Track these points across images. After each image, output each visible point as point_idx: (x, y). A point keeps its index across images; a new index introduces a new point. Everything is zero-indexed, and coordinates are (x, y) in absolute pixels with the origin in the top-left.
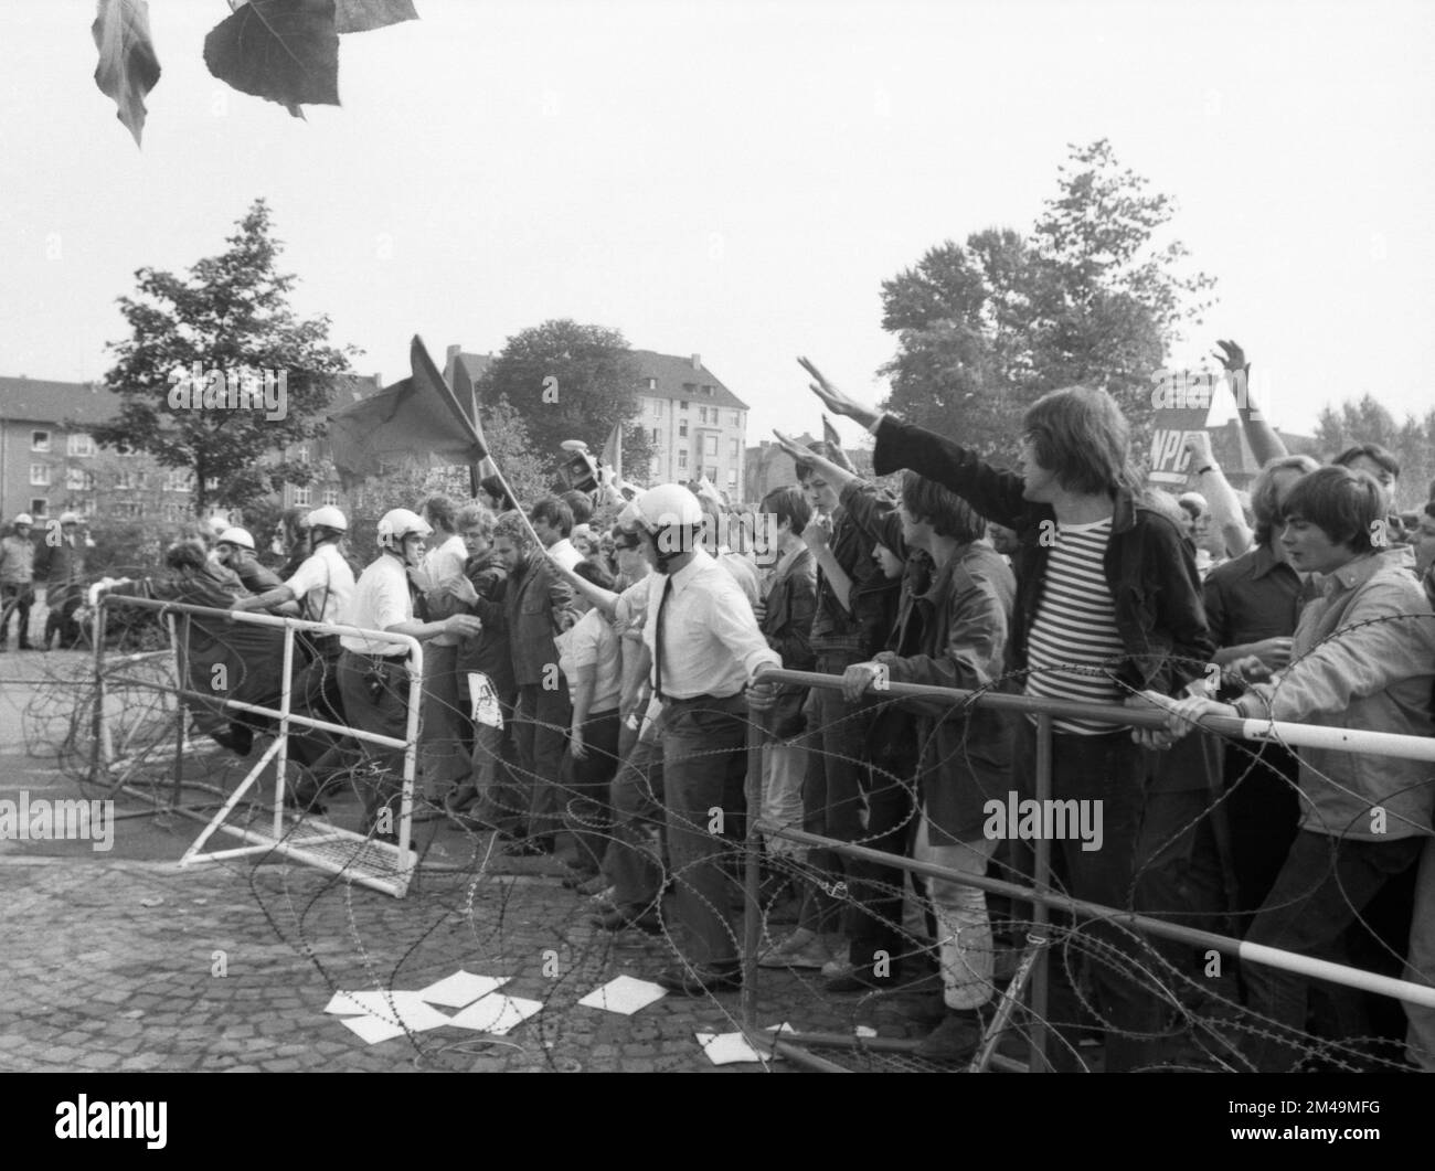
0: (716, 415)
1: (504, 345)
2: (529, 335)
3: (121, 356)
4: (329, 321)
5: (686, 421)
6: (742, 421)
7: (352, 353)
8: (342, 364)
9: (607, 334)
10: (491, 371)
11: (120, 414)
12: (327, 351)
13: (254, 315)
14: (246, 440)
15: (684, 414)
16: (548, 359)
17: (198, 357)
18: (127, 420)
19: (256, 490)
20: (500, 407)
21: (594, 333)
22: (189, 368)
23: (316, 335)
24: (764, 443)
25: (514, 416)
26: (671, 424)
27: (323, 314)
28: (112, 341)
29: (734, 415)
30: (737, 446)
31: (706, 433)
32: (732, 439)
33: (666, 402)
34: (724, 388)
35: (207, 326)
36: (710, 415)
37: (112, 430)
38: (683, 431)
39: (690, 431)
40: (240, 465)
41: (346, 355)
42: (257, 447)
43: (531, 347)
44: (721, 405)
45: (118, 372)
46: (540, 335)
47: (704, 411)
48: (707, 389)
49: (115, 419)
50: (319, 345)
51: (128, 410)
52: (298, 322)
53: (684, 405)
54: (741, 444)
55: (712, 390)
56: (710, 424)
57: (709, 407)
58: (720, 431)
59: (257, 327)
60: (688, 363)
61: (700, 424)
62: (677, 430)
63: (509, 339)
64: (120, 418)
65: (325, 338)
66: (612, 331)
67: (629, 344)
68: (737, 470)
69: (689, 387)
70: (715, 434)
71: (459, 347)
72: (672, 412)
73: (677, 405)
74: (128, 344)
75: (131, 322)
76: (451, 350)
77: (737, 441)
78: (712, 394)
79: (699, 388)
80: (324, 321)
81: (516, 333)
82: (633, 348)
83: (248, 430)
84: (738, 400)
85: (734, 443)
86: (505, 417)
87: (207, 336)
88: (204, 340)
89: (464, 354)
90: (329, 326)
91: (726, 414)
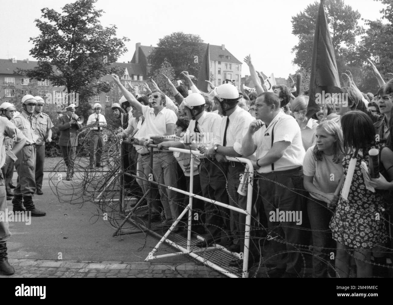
0: (231, 66)
1: (158, 42)
2: (167, 38)
3: (35, 43)
4: (116, 28)
5: (220, 68)
6: (240, 68)
7: (125, 40)
8: (121, 45)
9: (195, 37)
10: (153, 52)
11: (38, 66)
12: (115, 39)
13: (87, 26)
14: (86, 75)
15: (219, 66)
16: (174, 47)
17: (66, 44)
18: (41, 68)
19: (91, 94)
20: (165, 63)
21: (190, 37)
22: (62, 48)
23: (111, 33)
24: (246, 76)
25: (169, 66)
26: (215, 70)
27: (113, 26)
28: (33, 38)
29: (237, 66)
30: (238, 76)
31: (227, 73)
32: (236, 75)
33: (213, 62)
34: (234, 57)
35: (69, 31)
36: (228, 66)
37: (35, 72)
38: (219, 72)
39: (222, 72)
40: (84, 85)
41: (123, 41)
42: (90, 77)
43: (168, 43)
44: (232, 62)
45: (36, 49)
46: (171, 38)
47: (226, 65)
48: (227, 57)
49: (36, 68)
50: (112, 37)
51: (41, 64)
52: (104, 28)
53: (219, 63)
54: (239, 76)
55: (229, 57)
56: (228, 69)
57: (228, 63)
58: (232, 72)
59: (88, 31)
60: (221, 48)
61: (225, 69)
62: (217, 72)
63: (160, 40)
64: (38, 68)
65: (115, 35)
66: (197, 36)
67: (203, 41)
68: (238, 85)
69: (221, 56)
70: (231, 73)
71: (140, 43)
72: (215, 65)
73: (217, 63)
74: (38, 39)
75: (41, 30)
76: (137, 45)
77: (238, 75)
78: (229, 59)
79: (224, 56)
80: (114, 28)
81: (162, 38)
82: (204, 42)
83: (87, 71)
84: (239, 61)
85: (237, 76)
86: (166, 67)
87: (69, 35)
88: (68, 36)
89: (142, 46)
90: (116, 30)
91: (234, 66)
